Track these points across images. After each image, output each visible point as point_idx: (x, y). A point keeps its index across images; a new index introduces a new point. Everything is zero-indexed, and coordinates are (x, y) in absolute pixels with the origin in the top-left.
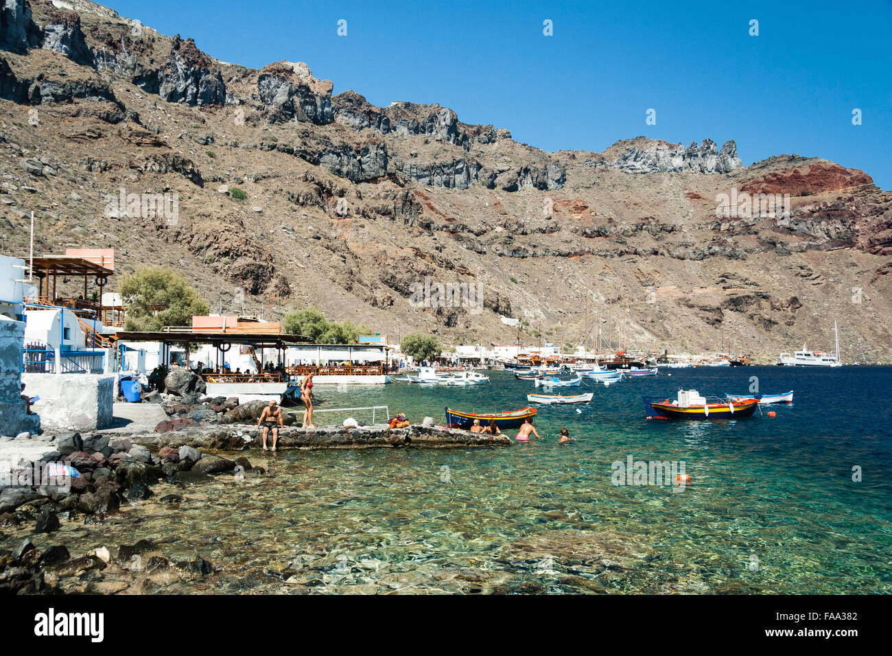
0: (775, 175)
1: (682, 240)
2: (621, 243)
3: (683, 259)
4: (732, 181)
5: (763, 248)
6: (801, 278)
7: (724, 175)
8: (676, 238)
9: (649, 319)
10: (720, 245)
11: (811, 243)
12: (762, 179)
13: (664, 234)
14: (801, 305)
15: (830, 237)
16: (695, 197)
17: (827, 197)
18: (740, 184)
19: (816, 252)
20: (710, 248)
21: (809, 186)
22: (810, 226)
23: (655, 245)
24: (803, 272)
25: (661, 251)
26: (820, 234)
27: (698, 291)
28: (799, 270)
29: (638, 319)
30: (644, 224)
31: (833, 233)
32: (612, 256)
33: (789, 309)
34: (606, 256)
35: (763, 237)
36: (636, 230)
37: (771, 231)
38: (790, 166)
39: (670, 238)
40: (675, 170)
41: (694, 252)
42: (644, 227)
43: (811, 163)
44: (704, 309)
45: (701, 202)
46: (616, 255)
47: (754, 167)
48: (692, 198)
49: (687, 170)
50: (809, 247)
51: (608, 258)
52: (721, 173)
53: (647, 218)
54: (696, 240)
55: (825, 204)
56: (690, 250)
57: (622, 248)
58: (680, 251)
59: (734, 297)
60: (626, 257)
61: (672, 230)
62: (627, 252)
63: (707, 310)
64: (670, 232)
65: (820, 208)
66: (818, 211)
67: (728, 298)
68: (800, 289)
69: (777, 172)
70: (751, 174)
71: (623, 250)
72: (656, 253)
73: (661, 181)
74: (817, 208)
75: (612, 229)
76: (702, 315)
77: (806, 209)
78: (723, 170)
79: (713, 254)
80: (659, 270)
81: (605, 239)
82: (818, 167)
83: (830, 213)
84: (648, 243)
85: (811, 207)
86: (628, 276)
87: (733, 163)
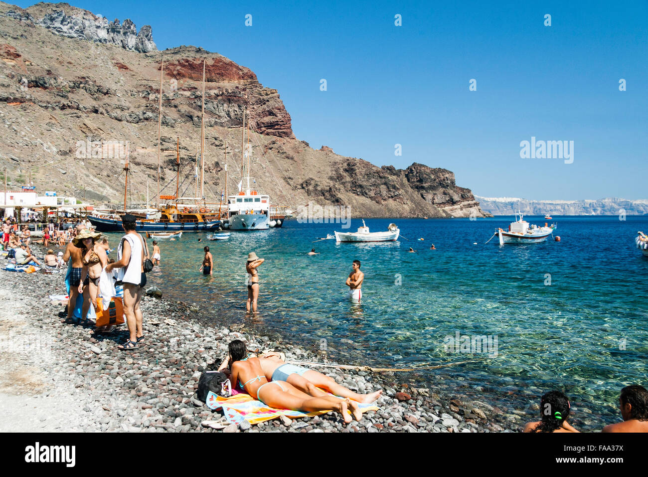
0: (187, 61)
1: (118, 103)
2: (62, 97)
3: (120, 120)
4: (150, 61)
5: (183, 120)
6: (215, 147)
7: (142, 54)
8: (114, 101)
9: (105, 173)
10: (153, 111)
11: (217, 120)
12: (177, 63)
13: (101, 96)
14: (222, 169)
15: (229, 116)
16: (123, 67)
17: (229, 85)
18: (157, 64)
19: (221, 128)
20: (144, 113)
21: (213, 75)
22: (216, 106)
23: (95, 104)
24: (217, 143)
25: (101, 110)
26: (223, 114)
27: (141, 151)
28: (214, 140)
29: (95, 173)
30: (81, 83)
31: (232, 114)
32: (54, 109)
33: (214, 171)
34: (46, 107)
35: (183, 111)
36: (73, 88)
37: (187, 107)
38: (198, 56)
39: (106, 99)
40: (100, 41)
41: (130, 116)
42: (82, 85)
43: (214, 56)
44: (149, 167)
45: (128, 71)
46: (57, 108)
47: (167, 52)
48: (120, 68)
49: (111, 43)
50: (216, 123)
51: (50, 109)
52: (140, 52)
53: (84, 78)
54: (130, 105)
55: (227, 91)
56: (126, 113)
57: (64, 101)
58: (118, 113)
59: (172, 158)
60: (68, 111)
61: (107, 93)
62: (69, 106)
63: (153, 169)
64: (105, 94)
65: (223, 93)
66: (221, 95)
67: (167, 159)
68: (218, 156)
69: (189, 59)
70: (165, 58)
71: (65, 103)
72: (96, 111)
73: (88, 49)
74: (221, 93)
75: (52, 81)
76: (149, 173)
77: (213, 92)
78: (141, 50)
79: (147, 119)
80: (102, 127)
81: (43, 91)
82: (220, 61)
83: (230, 98)
84: (88, 102)
85: (216, 91)
86: (74, 129)
87: (150, 46)
